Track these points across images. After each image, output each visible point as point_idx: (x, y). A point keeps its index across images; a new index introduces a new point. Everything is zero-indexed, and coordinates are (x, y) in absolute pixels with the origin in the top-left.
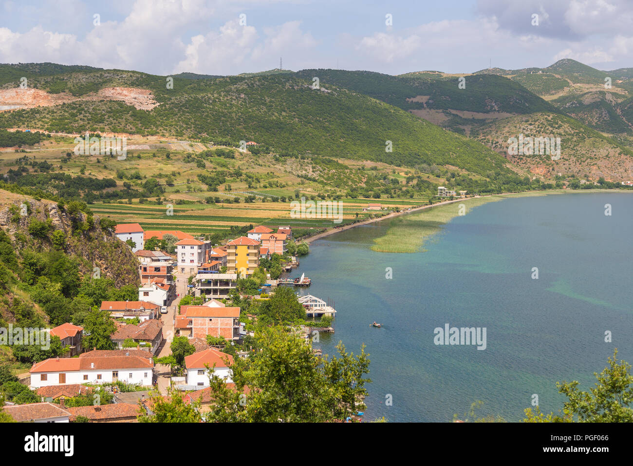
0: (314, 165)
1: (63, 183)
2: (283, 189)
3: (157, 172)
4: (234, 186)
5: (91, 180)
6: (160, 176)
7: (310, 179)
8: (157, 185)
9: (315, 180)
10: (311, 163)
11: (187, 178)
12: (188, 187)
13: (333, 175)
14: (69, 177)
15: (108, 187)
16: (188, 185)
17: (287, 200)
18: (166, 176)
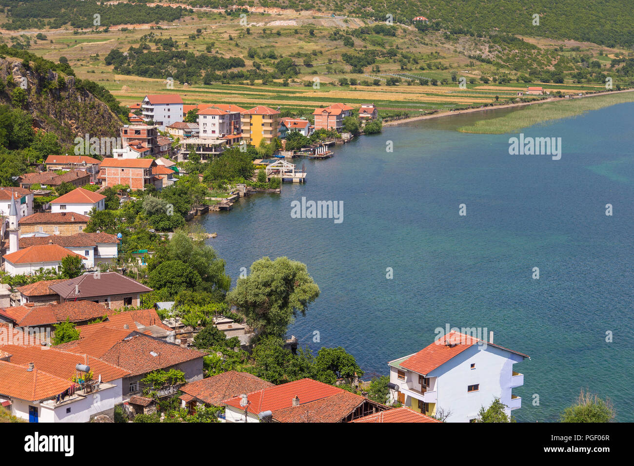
0: (492, 44)
1: (185, 62)
2: (444, 71)
3: (295, 50)
4: (383, 67)
5: (216, 59)
6: (299, 55)
7: (483, 61)
8: (293, 66)
9: (489, 62)
10: (489, 42)
11: (330, 57)
12: (328, 68)
13: (515, 56)
14: (192, 55)
15: (235, 67)
16: (330, 65)
17: (439, 83)
18: (306, 55)
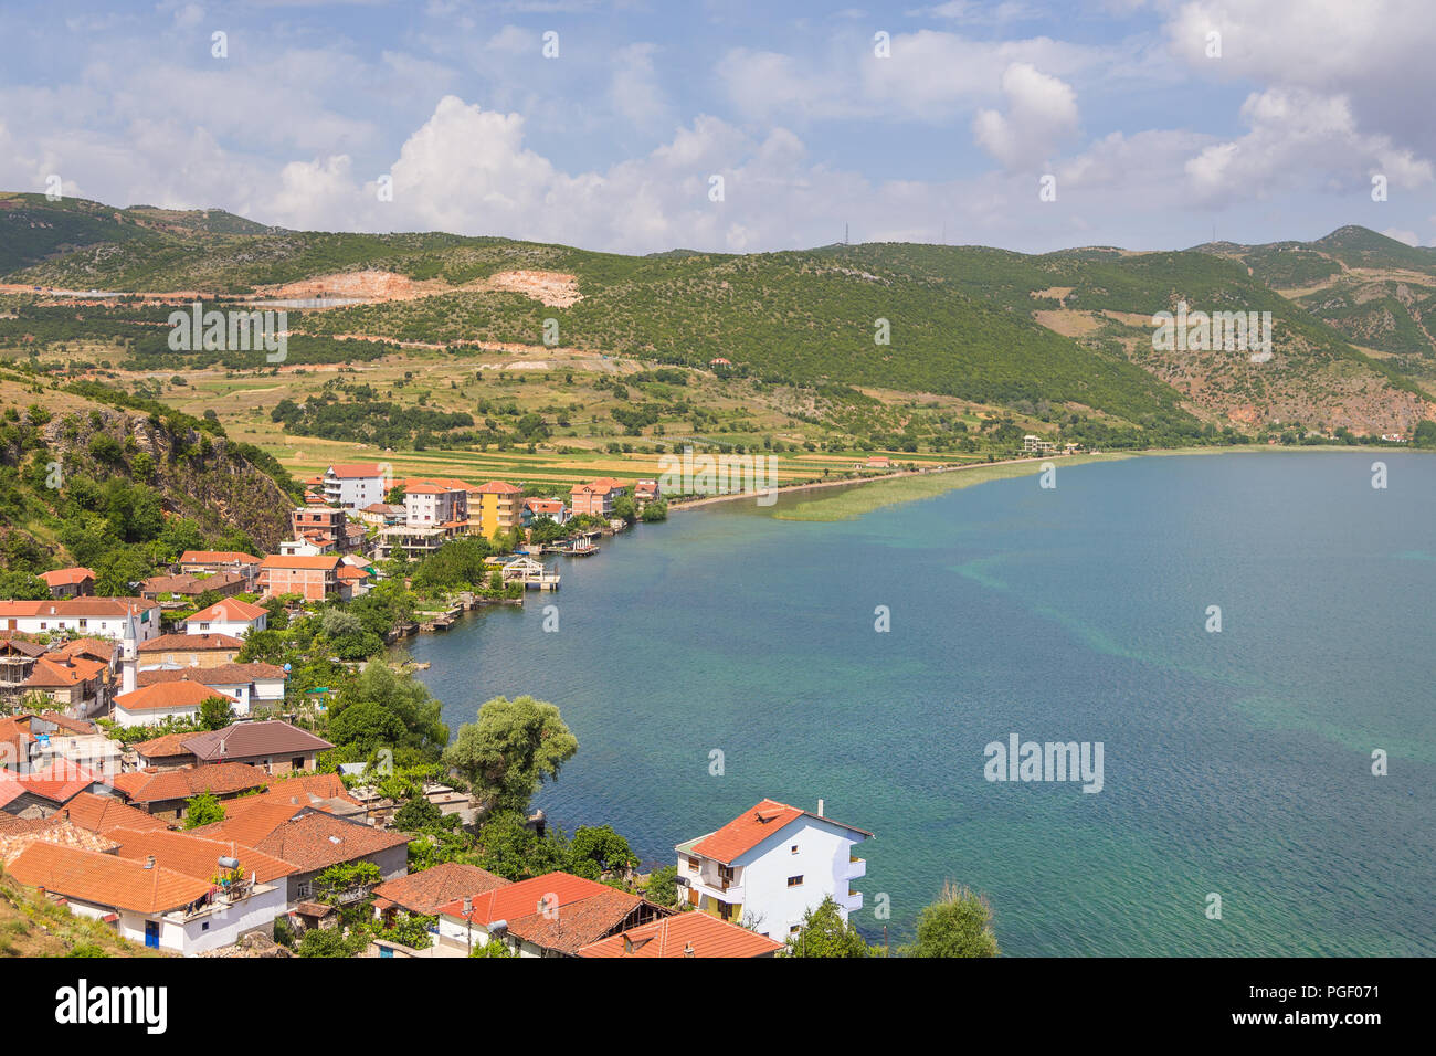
0: (819, 398)
1: (388, 419)
2: (754, 434)
3: (546, 403)
4: (669, 428)
5: (432, 414)
6: (550, 410)
7: (807, 420)
8: (542, 425)
9: (815, 422)
10: (815, 395)
11: (594, 413)
12: (591, 428)
13: (850, 414)
14: (398, 409)
15: (460, 426)
16: (594, 425)
17: (746, 450)
18: (561, 410)
